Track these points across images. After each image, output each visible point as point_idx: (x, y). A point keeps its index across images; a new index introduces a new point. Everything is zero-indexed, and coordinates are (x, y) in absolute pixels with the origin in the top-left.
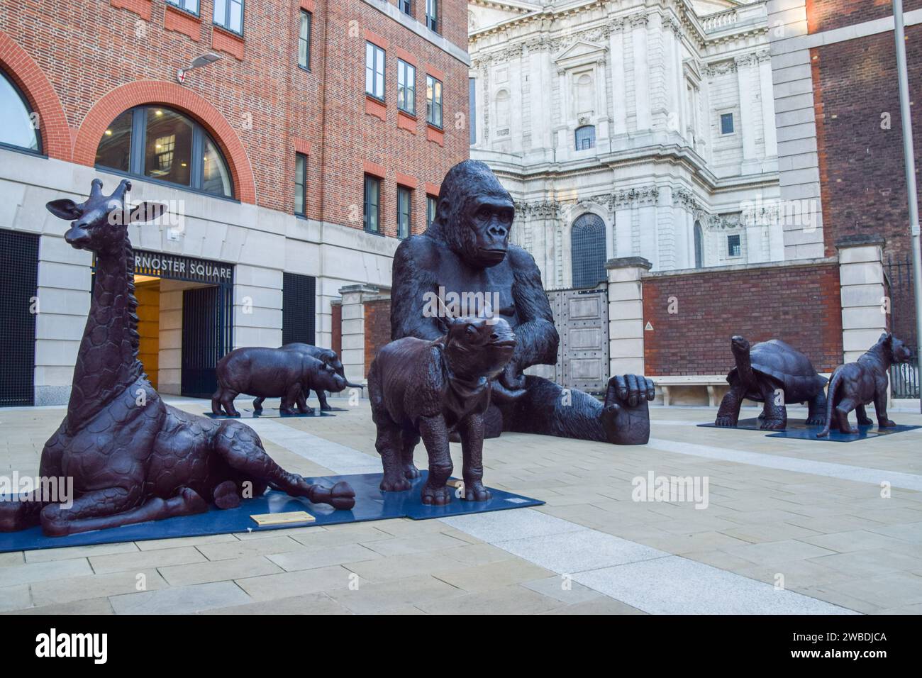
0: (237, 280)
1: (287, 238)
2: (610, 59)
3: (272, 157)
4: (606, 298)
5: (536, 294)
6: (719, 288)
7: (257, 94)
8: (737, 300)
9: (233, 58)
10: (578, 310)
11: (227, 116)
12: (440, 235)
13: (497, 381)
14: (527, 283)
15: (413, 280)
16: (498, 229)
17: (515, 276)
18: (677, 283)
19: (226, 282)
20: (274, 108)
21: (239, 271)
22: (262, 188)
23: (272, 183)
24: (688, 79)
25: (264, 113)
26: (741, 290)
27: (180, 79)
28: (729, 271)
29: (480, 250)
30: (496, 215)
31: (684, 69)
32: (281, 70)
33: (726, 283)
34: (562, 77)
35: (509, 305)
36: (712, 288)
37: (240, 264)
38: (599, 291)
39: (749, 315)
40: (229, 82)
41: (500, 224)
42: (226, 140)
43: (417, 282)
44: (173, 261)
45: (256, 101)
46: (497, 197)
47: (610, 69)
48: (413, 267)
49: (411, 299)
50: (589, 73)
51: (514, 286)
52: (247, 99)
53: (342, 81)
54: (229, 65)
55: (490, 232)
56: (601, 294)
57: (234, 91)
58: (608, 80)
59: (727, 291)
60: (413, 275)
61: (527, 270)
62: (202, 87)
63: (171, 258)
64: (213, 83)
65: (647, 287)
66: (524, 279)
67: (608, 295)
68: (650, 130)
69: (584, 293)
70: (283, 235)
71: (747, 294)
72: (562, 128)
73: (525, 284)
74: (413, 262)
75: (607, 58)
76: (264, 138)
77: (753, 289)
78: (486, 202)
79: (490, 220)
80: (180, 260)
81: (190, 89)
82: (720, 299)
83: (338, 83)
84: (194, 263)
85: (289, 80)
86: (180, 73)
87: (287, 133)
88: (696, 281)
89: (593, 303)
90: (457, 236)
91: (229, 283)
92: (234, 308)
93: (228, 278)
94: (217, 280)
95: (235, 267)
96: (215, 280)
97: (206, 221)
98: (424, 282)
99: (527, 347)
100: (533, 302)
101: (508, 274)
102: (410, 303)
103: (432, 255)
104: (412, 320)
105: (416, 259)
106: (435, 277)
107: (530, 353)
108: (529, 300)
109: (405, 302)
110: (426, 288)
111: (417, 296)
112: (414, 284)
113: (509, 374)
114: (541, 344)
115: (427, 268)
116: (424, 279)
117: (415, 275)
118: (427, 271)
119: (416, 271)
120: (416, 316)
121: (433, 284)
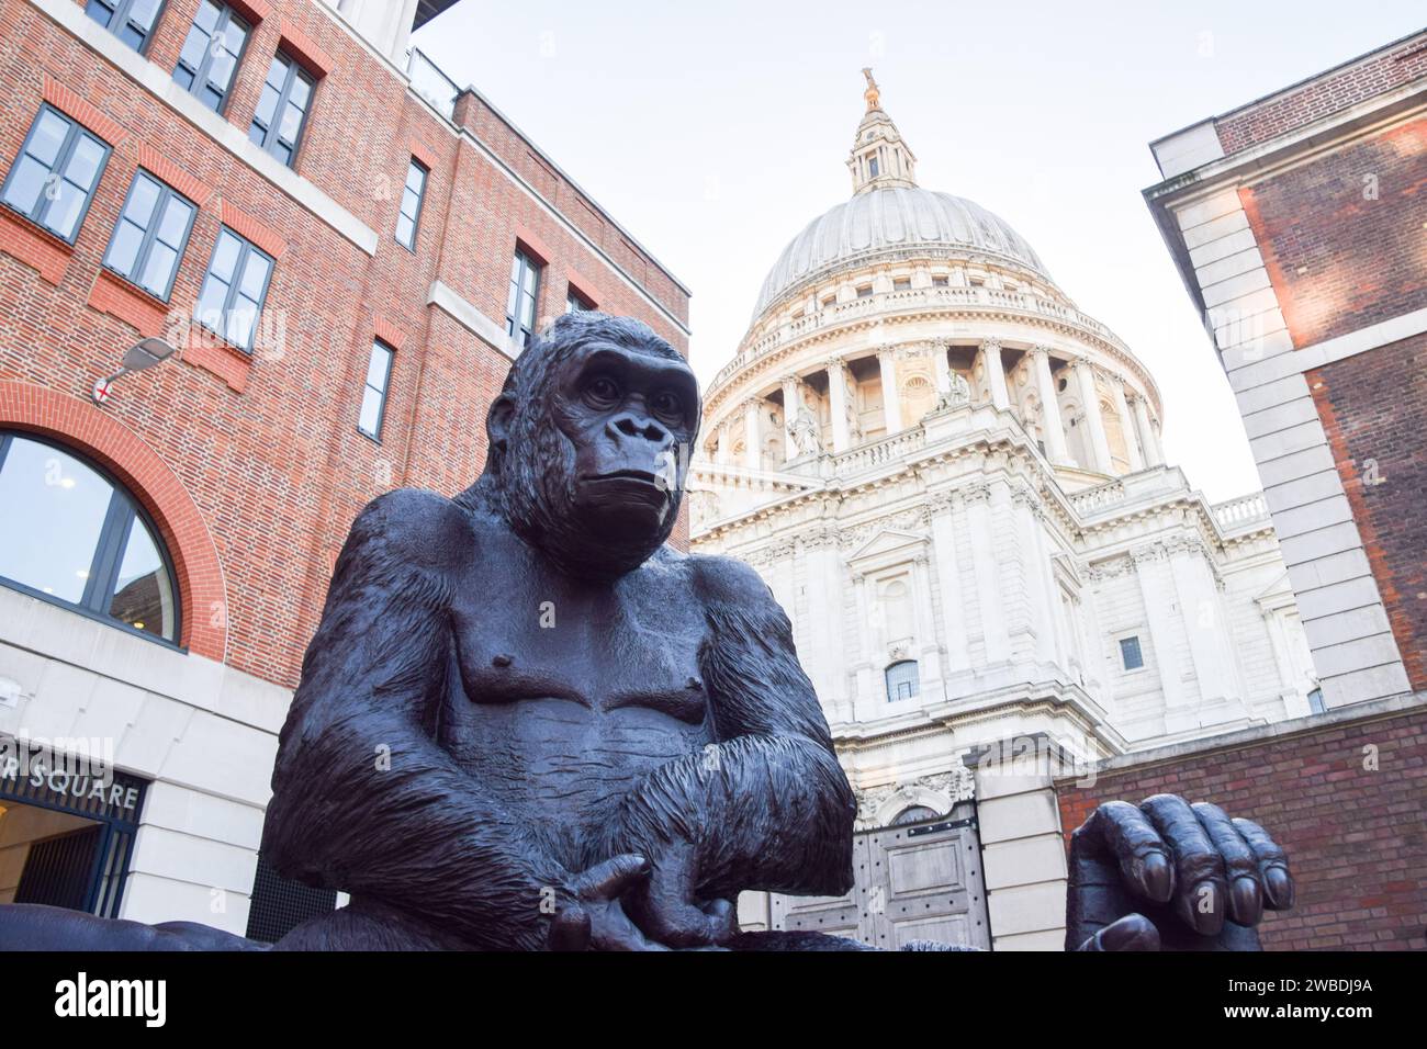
0: (148, 815)
2: (935, 555)
3: (276, 577)
4: (974, 838)
6: (1246, 783)
7: (262, 457)
8: (1298, 806)
9: (222, 386)
10: (910, 875)
11: (190, 483)
12: (487, 498)
14: (748, 639)
15: (371, 590)
16: (643, 424)
17: (709, 619)
18: (1141, 784)
19: (120, 816)
20: (294, 487)
21: (155, 794)
22: (244, 633)
23: (267, 626)
24: (1062, 584)
25: (272, 495)
26: (1305, 782)
27: (98, 395)
28: (1266, 739)
29: (583, 484)
30: (636, 395)
31: (1054, 568)
32: (320, 428)
33: (1262, 771)
34: (859, 586)
36: (1229, 788)
37: (159, 780)
38: (957, 825)
39: (1338, 840)
40: (206, 423)
41: (649, 416)
42: (178, 526)
43: (384, 594)
45: (258, 470)
47: (936, 570)
48: (380, 553)
49: (352, 642)
50: (901, 578)
51: (703, 649)
52: (239, 462)
53: (443, 469)
54: (211, 395)
56: (963, 831)
57: (213, 442)
58: (934, 587)
59: (1268, 789)
60: (374, 573)
61: (747, 605)
62: (145, 420)
64: (171, 419)
65: (1071, 802)
66: (739, 626)
67: (977, 832)
68: (1008, 661)
69: (919, 832)
71: (1322, 790)
72: (863, 667)
74: (382, 542)
75: (930, 553)
76: (263, 539)
77: (1334, 776)
81: (119, 420)
82: (1256, 810)
83: (435, 472)
85: (333, 448)
86: (101, 384)
87: (316, 540)
88: (1189, 775)
89: (944, 855)
90: (526, 472)
91: (130, 820)
92: (128, 878)
93: (127, 809)
94: (97, 810)
95: (149, 787)
96: (92, 810)
97: (96, 676)
98: (404, 595)
99: (736, 796)
100: (766, 688)
101: (689, 612)
102: (348, 650)
103: (445, 530)
104: (339, 700)
105: (392, 535)
106: (445, 588)
107: (750, 824)
108: (753, 681)
109: (330, 652)
110: (409, 611)
111: (374, 630)
112: (371, 600)
113: (665, 883)
114: (789, 800)
115: (422, 563)
116: (409, 587)
117: (381, 576)
118: (420, 569)
119: (386, 564)
120: (356, 686)
121: (435, 605)
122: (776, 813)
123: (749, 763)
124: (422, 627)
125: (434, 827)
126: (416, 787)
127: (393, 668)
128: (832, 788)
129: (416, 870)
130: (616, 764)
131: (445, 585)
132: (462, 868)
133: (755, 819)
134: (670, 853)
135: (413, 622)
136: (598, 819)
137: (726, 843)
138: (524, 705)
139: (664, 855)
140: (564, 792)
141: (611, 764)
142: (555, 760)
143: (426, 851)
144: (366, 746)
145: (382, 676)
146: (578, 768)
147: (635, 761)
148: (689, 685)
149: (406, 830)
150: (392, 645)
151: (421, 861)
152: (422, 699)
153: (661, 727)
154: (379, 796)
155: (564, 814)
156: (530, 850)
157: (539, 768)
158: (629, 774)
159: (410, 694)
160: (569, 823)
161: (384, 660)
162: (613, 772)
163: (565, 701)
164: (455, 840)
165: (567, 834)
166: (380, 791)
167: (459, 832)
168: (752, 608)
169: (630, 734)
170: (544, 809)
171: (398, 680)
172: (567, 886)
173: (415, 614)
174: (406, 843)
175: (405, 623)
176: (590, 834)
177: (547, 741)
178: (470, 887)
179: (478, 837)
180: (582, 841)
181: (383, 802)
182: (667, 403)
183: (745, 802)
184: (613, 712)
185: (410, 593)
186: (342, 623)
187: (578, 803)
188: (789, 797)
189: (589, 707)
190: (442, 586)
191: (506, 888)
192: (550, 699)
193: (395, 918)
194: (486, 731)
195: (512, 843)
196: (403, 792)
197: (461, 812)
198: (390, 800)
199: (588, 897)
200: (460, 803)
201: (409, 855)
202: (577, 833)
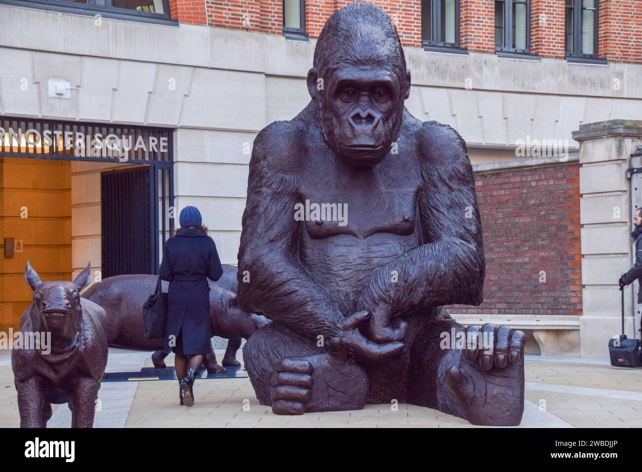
0: (178, 155)
1: (267, 75)
5: (452, 201)
12: (314, 118)
13: (357, 330)
14: (439, 184)
15: (264, 189)
16: (363, 115)
17: (422, 175)
19: (159, 159)
21: (180, 138)
29: (342, 146)
30: (363, 93)
35: (401, 219)
37: (179, 128)
41: (369, 106)
43: (269, 191)
44: (64, 130)
46: (368, 67)
48: (266, 169)
49: (259, 217)
51: (419, 190)
55: (351, 121)
60: (264, 181)
61: (442, 164)
63: (60, 126)
66: (435, 178)
70: (261, 73)
73: (436, 186)
78: (344, 78)
79: (357, 101)
80: (75, 127)
84: (100, 132)
91: (166, 160)
92: (175, 200)
93: (163, 153)
94: (143, 157)
95: (174, 133)
96: (140, 158)
97: (117, 62)
98: (278, 191)
99: (409, 281)
100: (443, 213)
101: (413, 171)
102: (258, 221)
103: (293, 152)
104: (257, 246)
105: (270, 159)
106: (295, 183)
107: (416, 290)
108: (437, 210)
109: (251, 220)
110: (280, 199)
111: (267, 211)
112: (265, 195)
113: (376, 321)
114: (437, 276)
115: (285, 172)
116: (279, 187)
117: (267, 182)
118: (284, 175)
119: (268, 175)
120: (262, 239)
121: (291, 194)
122: (430, 283)
123: (418, 263)
124: (287, 205)
125: (294, 304)
126: (286, 287)
127: (277, 229)
128: (463, 266)
129: (290, 318)
130: (368, 263)
131: (296, 181)
132: (304, 318)
133: (419, 288)
134: (378, 309)
135: (283, 204)
136: (360, 288)
137: (404, 300)
138: (331, 239)
139: (375, 310)
140: (346, 278)
141: (366, 263)
142: (343, 265)
143: (293, 311)
144: (268, 270)
145: (272, 234)
146: (352, 267)
147: (376, 261)
148: (402, 220)
149: (285, 304)
150: (275, 218)
151: (290, 315)
152: (290, 239)
153: (390, 241)
154: (274, 290)
155: (346, 287)
156: (327, 310)
157: (336, 268)
158: (373, 267)
159: (284, 239)
160: (348, 290)
161: (272, 226)
162: (366, 267)
163: (347, 235)
164: (301, 307)
165: (348, 296)
166: (275, 288)
167: (302, 305)
168: (445, 165)
169: (374, 248)
170: (338, 286)
171: (279, 235)
172: (338, 326)
173: (283, 200)
174: (285, 309)
175: (279, 205)
176: (357, 294)
177: (339, 256)
178: (307, 325)
179: (308, 307)
180: (353, 299)
181: (276, 293)
182: (379, 93)
183: (413, 283)
184: (367, 238)
185: (280, 190)
186: (254, 207)
187: (351, 282)
188: (437, 275)
189: (358, 238)
190: (294, 183)
191: (319, 325)
192: (342, 235)
193: (287, 330)
194: (317, 251)
195: (321, 308)
196: (282, 290)
197: (302, 297)
198: (278, 292)
199: (346, 329)
200: (302, 293)
201: (287, 312)
202: (351, 294)
